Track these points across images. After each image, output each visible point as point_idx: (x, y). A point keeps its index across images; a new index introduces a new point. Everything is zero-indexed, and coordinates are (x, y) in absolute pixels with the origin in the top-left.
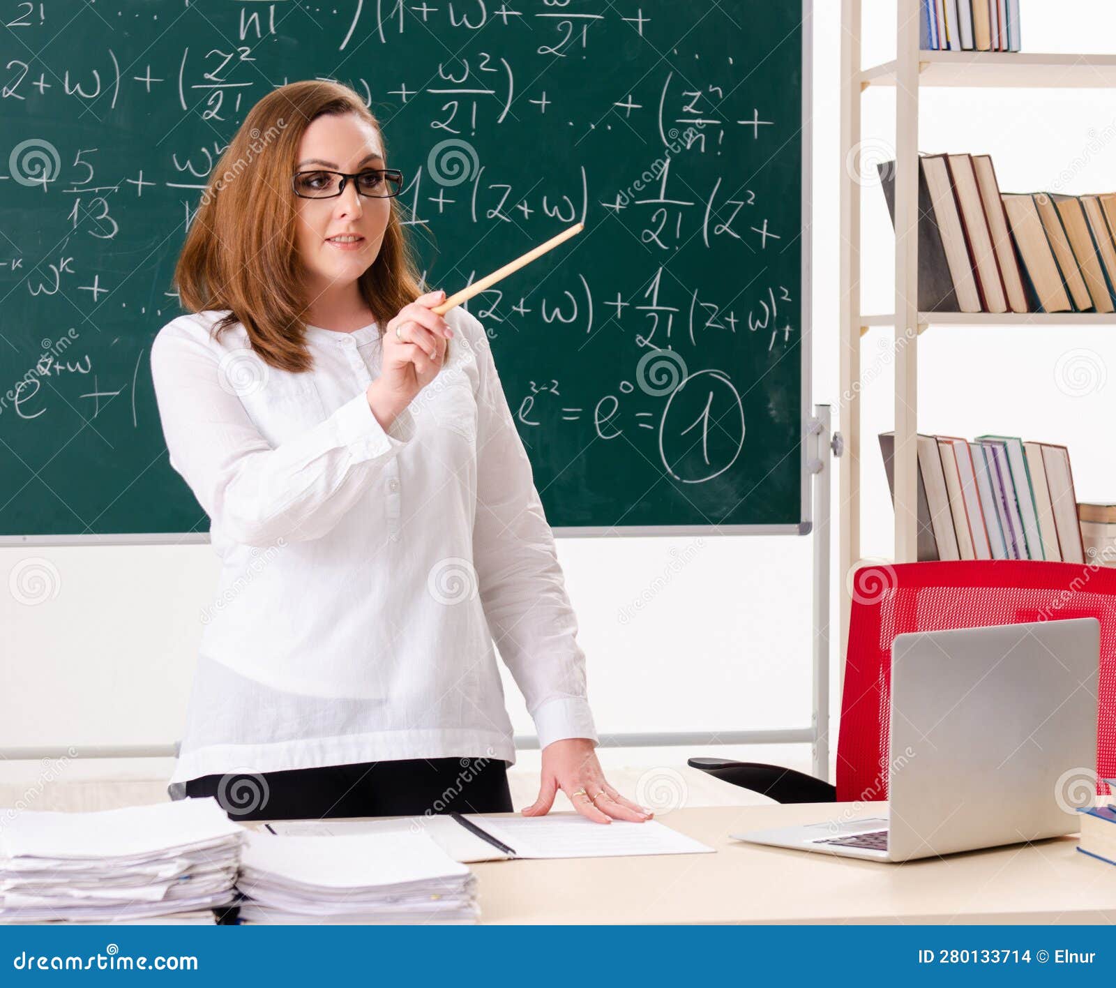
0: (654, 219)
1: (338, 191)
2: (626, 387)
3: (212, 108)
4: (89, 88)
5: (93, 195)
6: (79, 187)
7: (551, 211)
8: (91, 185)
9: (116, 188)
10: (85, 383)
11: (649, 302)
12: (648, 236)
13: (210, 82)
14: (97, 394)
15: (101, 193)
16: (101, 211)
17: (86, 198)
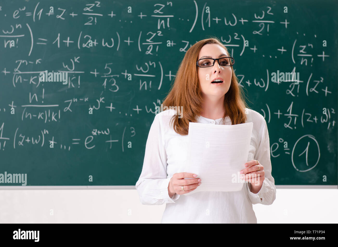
0: (290, 86)
1: (213, 65)
2: (281, 140)
3: (149, 50)
4: (110, 44)
5: (111, 78)
6: (106, 75)
7: (257, 83)
8: (110, 74)
9: (118, 76)
10: (108, 137)
11: (289, 113)
12: (288, 92)
13: (148, 42)
14: (111, 141)
15: (113, 77)
16: (113, 83)
17: (109, 79)
